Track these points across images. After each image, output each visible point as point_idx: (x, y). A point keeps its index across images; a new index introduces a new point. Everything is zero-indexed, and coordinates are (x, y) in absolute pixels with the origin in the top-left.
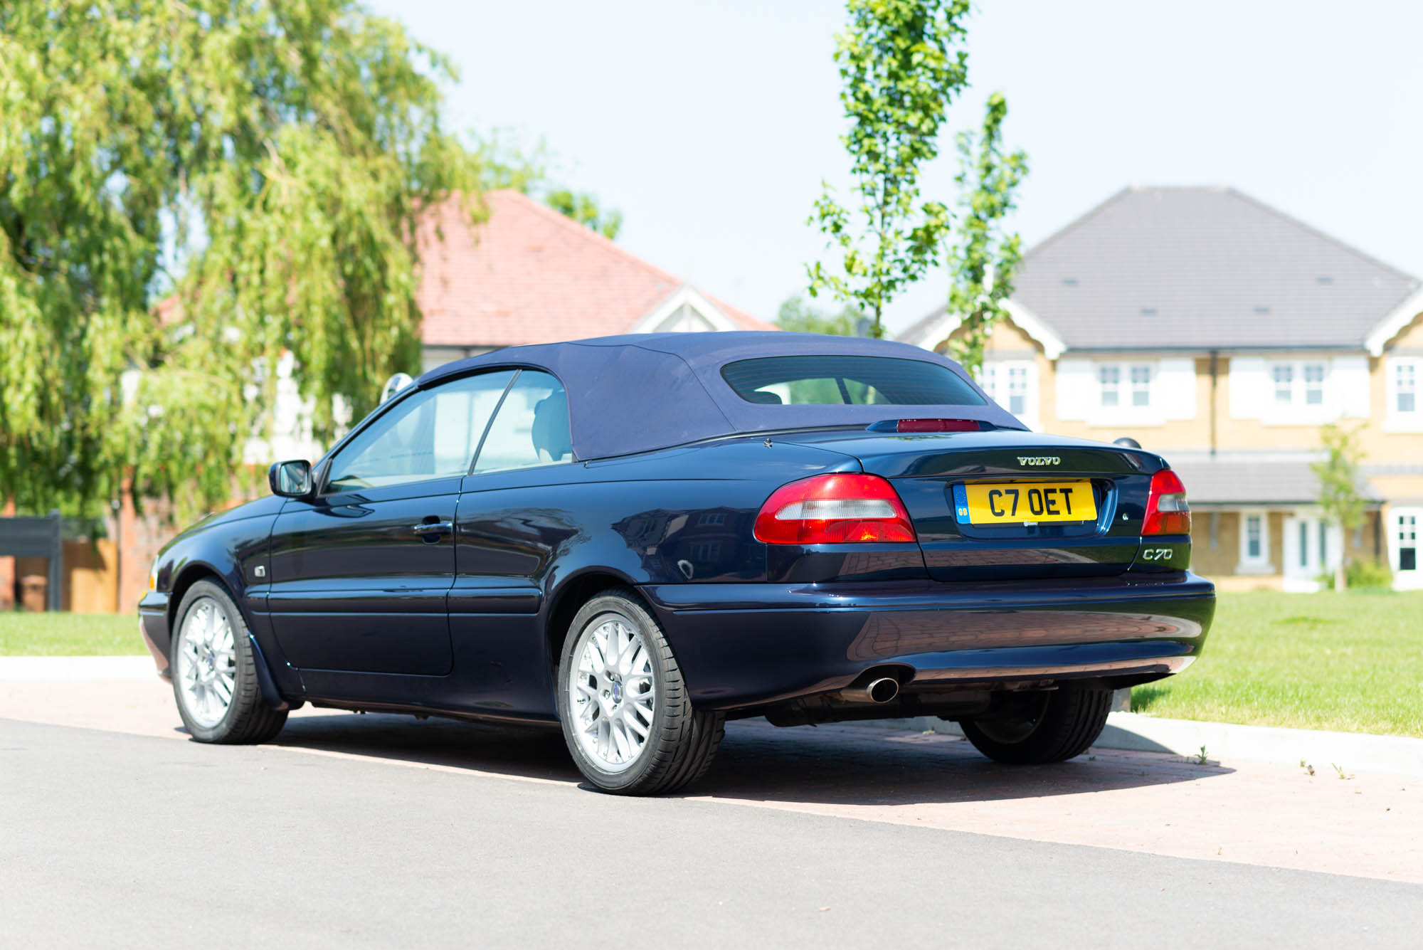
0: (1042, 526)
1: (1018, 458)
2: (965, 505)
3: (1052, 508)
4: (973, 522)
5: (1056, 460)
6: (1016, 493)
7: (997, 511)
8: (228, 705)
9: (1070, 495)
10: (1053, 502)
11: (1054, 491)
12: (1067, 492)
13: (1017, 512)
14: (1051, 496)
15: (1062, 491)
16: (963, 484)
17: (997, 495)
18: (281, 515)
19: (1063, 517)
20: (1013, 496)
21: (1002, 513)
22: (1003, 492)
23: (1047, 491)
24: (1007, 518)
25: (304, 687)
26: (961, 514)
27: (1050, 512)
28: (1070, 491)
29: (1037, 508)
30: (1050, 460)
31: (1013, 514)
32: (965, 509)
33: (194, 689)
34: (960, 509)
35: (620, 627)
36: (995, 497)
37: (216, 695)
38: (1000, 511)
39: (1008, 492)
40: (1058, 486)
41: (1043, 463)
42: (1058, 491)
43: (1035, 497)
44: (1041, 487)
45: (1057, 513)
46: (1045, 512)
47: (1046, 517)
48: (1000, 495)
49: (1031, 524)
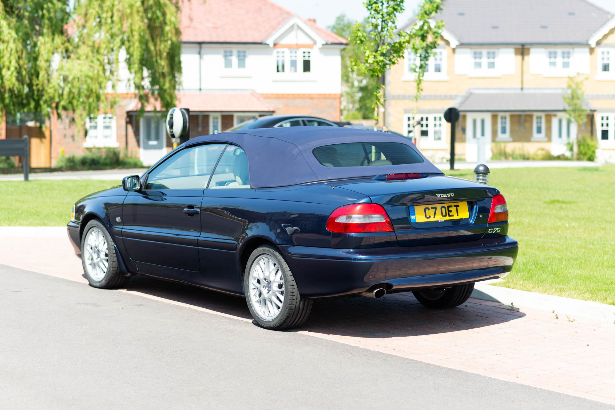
0: (446, 221)
1: (437, 195)
2: (414, 214)
3: (451, 214)
4: (417, 221)
5: (453, 195)
6: (435, 208)
7: (427, 216)
8: (106, 273)
9: (458, 207)
10: (451, 211)
11: (451, 206)
12: (457, 206)
13: (436, 216)
14: (450, 209)
15: (455, 206)
16: (414, 206)
17: (428, 210)
18: (127, 197)
19: (455, 217)
20: (434, 210)
21: (430, 217)
22: (430, 208)
23: (449, 207)
24: (432, 219)
25: (137, 268)
26: (412, 218)
27: (450, 216)
28: (458, 206)
29: (444, 214)
30: (450, 195)
31: (434, 217)
32: (414, 216)
33: (91, 264)
34: (412, 217)
35: (270, 261)
36: (427, 210)
37: (100, 268)
38: (429, 216)
39: (432, 208)
40: (453, 204)
41: (447, 196)
42: (453, 206)
43: (443, 209)
44: (446, 205)
45: (453, 216)
46: (448, 216)
47: (448, 218)
48: (429, 209)
49: (442, 221)
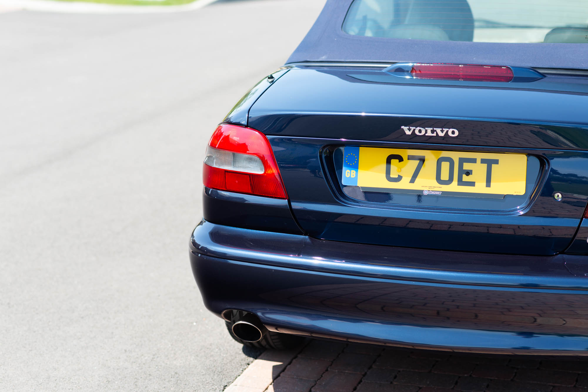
0: (445, 194)
1: (403, 127)
2: (355, 167)
3: (465, 178)
5: (453, 133)
6: (422, 160)
7: (392, 176)
9: (494, 166)
10: (468, 173)
11: (474, 161)
12: (490, 163)
13: (417, 180)
14: (467, 166)
15: (483, 161)
16: (359, 145)
17: (398, 160)
19: (480, 188)
21: (399, 178)
22: (405, 158)
23: (462, 161)
24: (405, 185)
26: (347, 176)
27: (461, 182)
28: (496, 162)
29: (445, 176)
30: (444, 132)
31: (412, 181)
32: (353, 172)
34: (347, 171)
36: (394, 162)
38: (397, 177)
39: (410, 158)
40: (479, 156)
41: (435, 134)
42: (479, 161)
43: (445, 166)
44: (456, 156)
45: (472, 184)
46: (455, 182)
47: (454, 187)
48: (400, 159)
49: (433, 193)
